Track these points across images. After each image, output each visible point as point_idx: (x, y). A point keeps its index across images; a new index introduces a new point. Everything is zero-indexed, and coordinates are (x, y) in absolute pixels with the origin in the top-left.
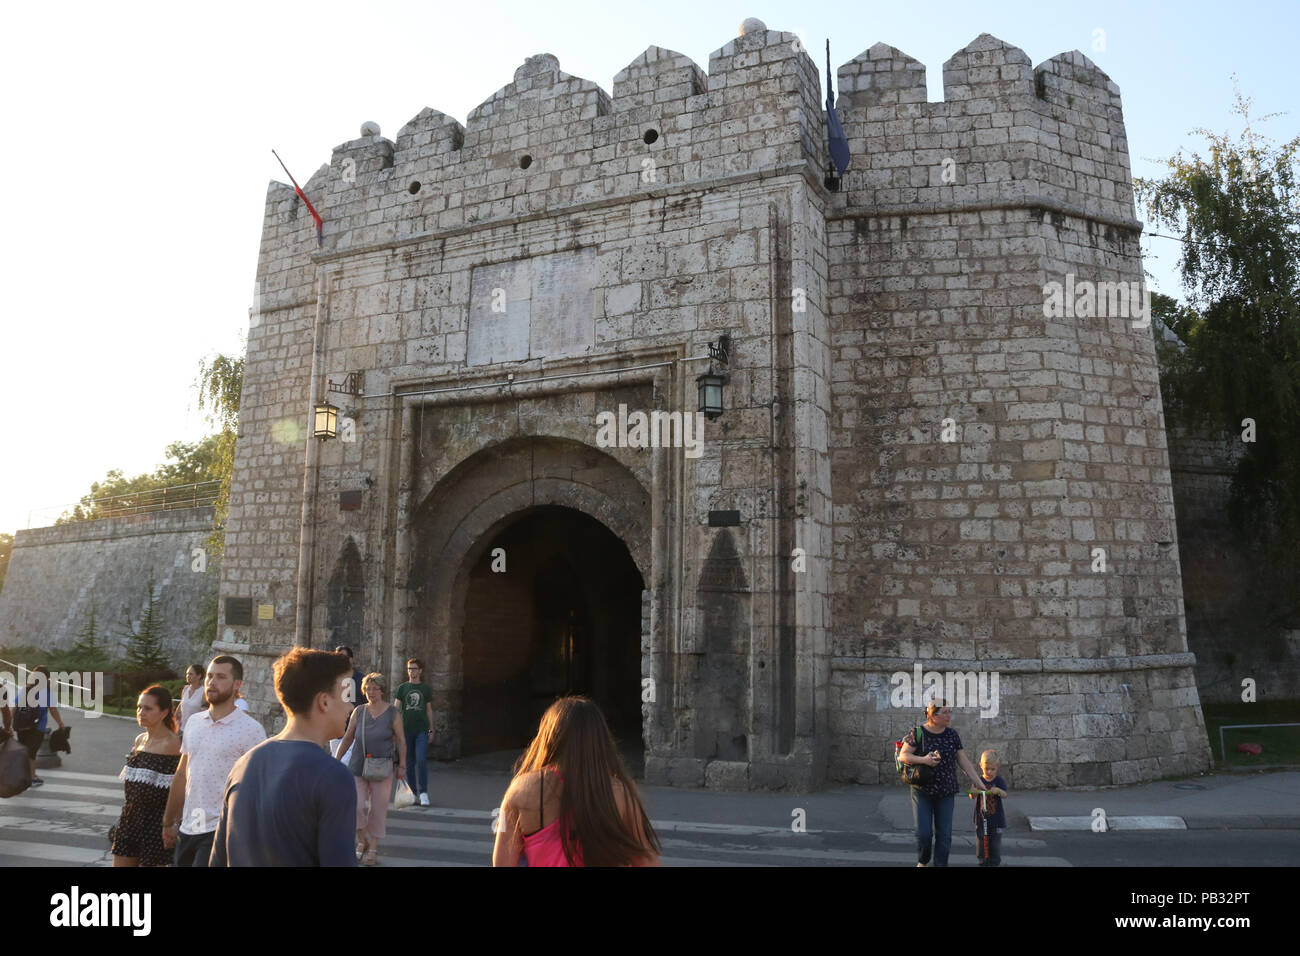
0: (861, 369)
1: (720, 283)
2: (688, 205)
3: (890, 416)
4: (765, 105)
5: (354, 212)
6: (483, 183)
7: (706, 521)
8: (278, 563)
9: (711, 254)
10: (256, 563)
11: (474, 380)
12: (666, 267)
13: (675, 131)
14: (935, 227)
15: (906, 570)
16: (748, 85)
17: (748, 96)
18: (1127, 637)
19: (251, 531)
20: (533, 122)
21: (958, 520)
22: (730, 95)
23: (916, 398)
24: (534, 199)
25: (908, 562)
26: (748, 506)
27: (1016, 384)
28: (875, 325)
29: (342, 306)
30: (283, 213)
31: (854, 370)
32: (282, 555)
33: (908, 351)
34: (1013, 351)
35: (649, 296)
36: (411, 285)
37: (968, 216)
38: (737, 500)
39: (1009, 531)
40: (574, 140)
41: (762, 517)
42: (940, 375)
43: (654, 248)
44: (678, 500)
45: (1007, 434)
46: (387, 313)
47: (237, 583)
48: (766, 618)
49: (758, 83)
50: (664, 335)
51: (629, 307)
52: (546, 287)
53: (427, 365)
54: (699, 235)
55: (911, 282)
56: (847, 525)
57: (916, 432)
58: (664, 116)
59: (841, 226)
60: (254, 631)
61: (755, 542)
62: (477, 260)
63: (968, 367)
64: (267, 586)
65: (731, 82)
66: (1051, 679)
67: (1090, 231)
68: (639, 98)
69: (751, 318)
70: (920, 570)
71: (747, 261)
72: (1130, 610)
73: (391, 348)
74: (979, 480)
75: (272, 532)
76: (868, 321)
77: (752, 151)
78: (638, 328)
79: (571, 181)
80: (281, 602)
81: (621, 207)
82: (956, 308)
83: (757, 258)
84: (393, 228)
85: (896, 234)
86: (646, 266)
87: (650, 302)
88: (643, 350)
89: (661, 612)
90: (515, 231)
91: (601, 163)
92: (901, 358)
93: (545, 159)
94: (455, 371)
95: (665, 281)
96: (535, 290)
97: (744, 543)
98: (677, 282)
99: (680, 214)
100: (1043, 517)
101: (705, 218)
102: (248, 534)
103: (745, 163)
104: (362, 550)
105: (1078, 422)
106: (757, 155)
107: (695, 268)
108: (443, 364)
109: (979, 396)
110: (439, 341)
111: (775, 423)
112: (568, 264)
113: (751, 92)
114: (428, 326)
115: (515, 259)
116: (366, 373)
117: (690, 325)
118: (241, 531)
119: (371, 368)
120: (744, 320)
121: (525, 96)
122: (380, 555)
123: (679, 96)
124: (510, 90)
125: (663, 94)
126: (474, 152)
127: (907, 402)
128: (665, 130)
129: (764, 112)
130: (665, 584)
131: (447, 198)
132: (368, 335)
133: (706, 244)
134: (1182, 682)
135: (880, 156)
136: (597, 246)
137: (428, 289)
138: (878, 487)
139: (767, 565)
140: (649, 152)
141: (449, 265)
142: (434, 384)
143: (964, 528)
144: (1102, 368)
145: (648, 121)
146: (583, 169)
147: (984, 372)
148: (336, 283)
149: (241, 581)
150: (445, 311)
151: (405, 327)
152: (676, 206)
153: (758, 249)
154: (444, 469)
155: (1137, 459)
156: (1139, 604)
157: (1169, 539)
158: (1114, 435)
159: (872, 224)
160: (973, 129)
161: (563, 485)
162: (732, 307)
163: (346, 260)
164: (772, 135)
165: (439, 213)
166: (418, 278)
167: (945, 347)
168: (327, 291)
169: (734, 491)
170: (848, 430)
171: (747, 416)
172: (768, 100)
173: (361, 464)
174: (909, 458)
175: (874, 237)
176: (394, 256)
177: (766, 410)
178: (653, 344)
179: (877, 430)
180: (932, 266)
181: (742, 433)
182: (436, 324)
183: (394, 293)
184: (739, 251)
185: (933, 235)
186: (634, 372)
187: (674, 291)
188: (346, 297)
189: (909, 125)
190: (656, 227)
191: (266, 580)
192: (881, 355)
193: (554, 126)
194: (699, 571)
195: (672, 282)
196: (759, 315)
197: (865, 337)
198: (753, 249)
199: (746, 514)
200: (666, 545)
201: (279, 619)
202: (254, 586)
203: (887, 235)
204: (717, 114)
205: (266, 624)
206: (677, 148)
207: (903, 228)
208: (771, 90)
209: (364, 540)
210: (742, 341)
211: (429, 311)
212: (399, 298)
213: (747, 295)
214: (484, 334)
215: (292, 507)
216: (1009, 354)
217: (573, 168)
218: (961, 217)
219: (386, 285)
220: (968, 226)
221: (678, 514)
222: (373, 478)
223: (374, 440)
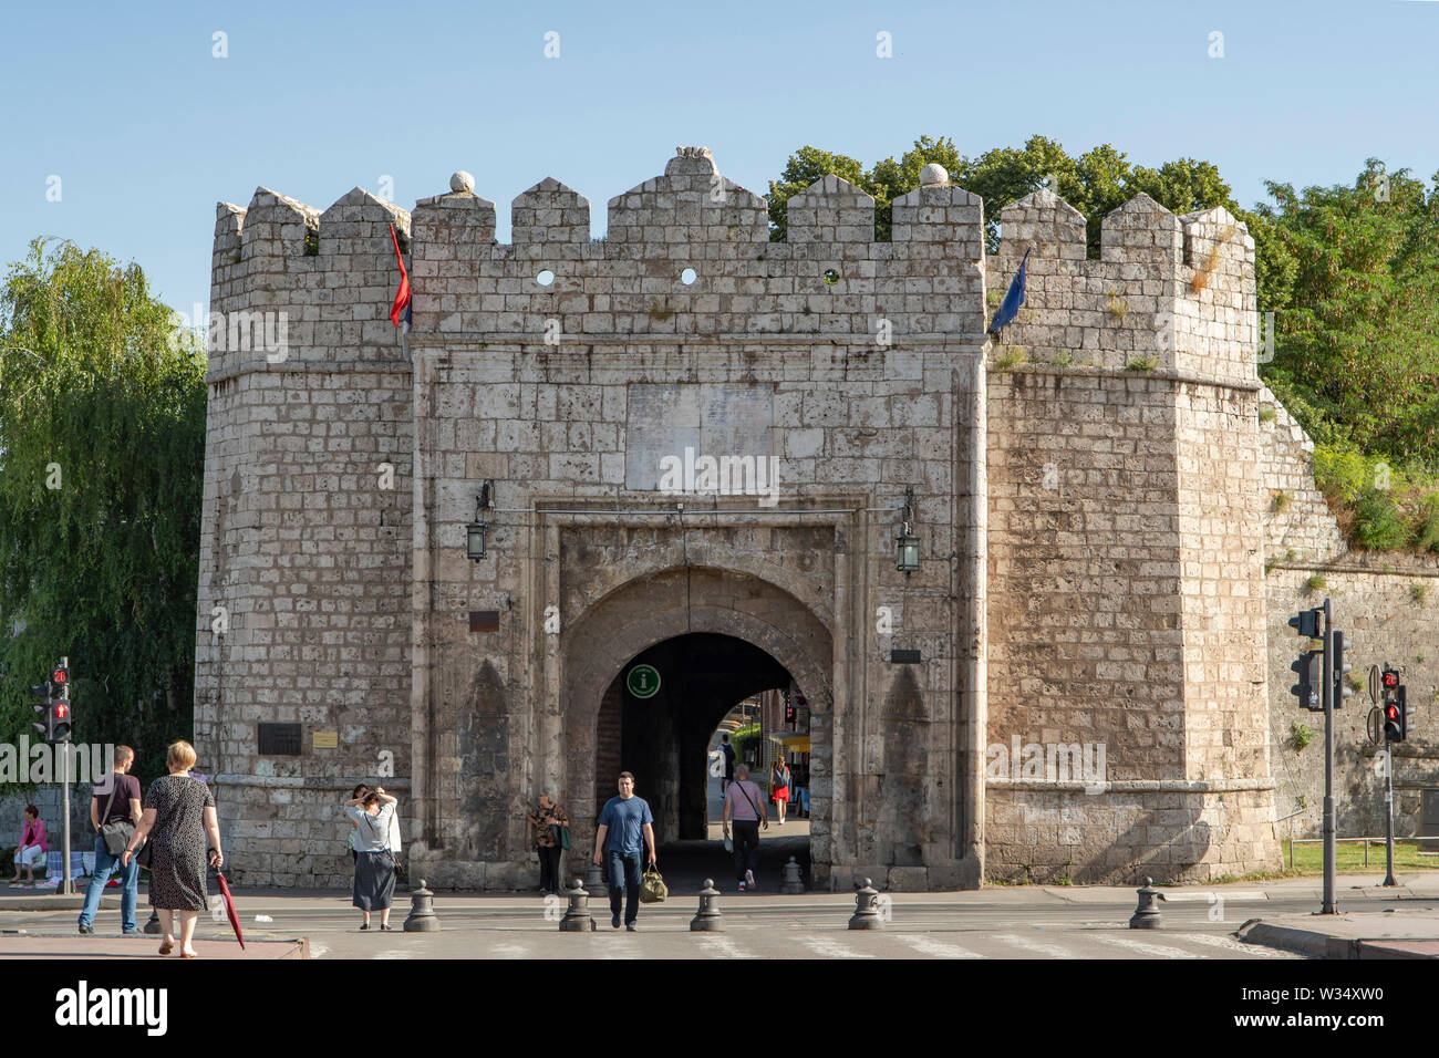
0: (1015, 520)
1: (904, 440)
2: (872, 358)
3: (1040, 565)
4: (950, 268)
5: (460, 290)
6: (637, 290)
7: (888, 658)
8: (342, 683)
9: (895, 411)
10: (303, 682)
11: (637, 505)
12: (849, 416)
13: (856, 276)
14: (1085, 390)
15: (1050, 703)
16: (934, 243)
17: (934, 255)
18: (1224, 763)
19: (292, 645)
20: (695, 231)
21: (1095, 662)
22: (915, 251)
23: (1062, 551)
24: (701, 320)
25: (1052, 697)
26: (928, 649)
27: (1148, 544)
28: (1028, 479)
29: (455, 401)
30: (293, 242)
31: (1008, 521)
32: (347, 674)
33: (1056, 507)
34: (1148, 513)
35: (832, 444)
36: (550, 393)
37: (1115, 381)
38: (918, 642)
39: (1136, 674)
40: (745, 263)
41: (941, 657)
42: (1084, 531)
43: (837, 396)
44: (861, 638)
45: (1138, 588)
46: (519, 418)
47: (275, 707)
48: (944, 744)
49: (944, 243)
50: (848, 483)
51: (811, 451)
52: (718, 417)
53: (576, 484)
54: (882, 389)
55: (1063, 442)
56: (1000, 662)
57: (1061, 581)
58: (845, 257)
59: (1000, 378)
60: (308, 762)
61: (935, 678)
62: (635, 377)
63: (1108, 525)
64: (325, 710)
65: (917, 237)
66: (1167, 797)
67: (1217, 396)
68: (818, 231)
69: (933, 477)
70: (1062, 704)
71: (929, 423)
72: (1228, 742)
73: (529, 459)
74: (1114, 627)
75: (326, 647)
76: (1022, 475)
77: (937, 314)
78: (820, 473)
79: (743, 309)
80: (349, 727)
81: (802, 348)
82: (1100, 470)
83: (939, 420)
84: (521, 321)
85: (1050, 393)
86: (828, 413)
87: (833, 449)
88: (826, 496)
89: (845, 738)
90: (680, 352)
91: (778, 295)
92: (1051, 513)
93: (713, 277)
94: (613, 493)
95: (848, 431)
96: (705, 419)
97: (925, 679)
98: (861, 434)
99: (863, 366)
100: (1163, 662)
101: (889, 374)
102: (287, 648)
103: (930, 325)
104: (504, 676)
105: (1196, 578)
106: (940, 319)
107: (880, 421)
108: (599, 484)
109: (1118, 553)
110: (592, 460)
111: (954, 576)
112: (742, 398)
113: (937, 252)
114: (575, 440)
115: (680, 382)
116: (496, 483)
117: (874, 477)
118: (274, 643)
119: (503, 479)
120: (926, 479)
121: (682, 197)
122: (529, 681)
123: (862, 239)
124: (662, 184)
125: (845, 233)
126: (622, 250)
127: (1054, 553)
128: (848, 273)
129: (949, 275)
130: (850, 712)
131: (591, 298)
132: (495, 441)
133: (890, 401)
134: (1263, 801)
135: (1039, 312)
136: (776, 384)
137: (573, 400)
138: (1026, 629)
139: (945, 699)
140: (830, 294)
141: (601, 377)
142: (587, 505)
143: (1100, 669)
144: (1218, 527)
145: (828, 259)
146: (758, 298)
147: (1122, 531)
148: (444, 374)
149: (280, 704)
150: (597, 428)
151: (545, 439)
152: (859, 356)
153: (940, 413)
154: (596, 592)
155: (1240, 609)
156: (1235, 735)
157: (1261, 679)
158: (1224, 589)
159: (1029, 381)
160: (1126, 294)
161: (722, 613)
162: (915, 464)
163: (454, 348)
164: (956, 300)
165: (582, 314)
166: (559, 384)
167: (1089, 505)
168: (428, 379)
169: (915, 633)
170: (1001, 576)
171: (928, 568)
172: (953, 263)
173: (496, 583)
174: (1055, 605)
175: (1030, 394)
176: (524, 354)
177: (946, 563)
178: (836, 491)
179: (1027, 578)
180: (1081, 428)
181: (923, 582)
182: (587, 439)
183: (528, 397)
184: (922, 411)
185: (1084, 397)
186: (815, 516)
187: (857, 442)
188: (460, 393)
189: (1068, 282)
190: (838, 375)
191: (323, 702)
192: (1033, 508)
193: (720, 241)
194: (883, 703)
195: (855, 433)
196: (941, 476)
197: (1018, 491)
198: (935, 412)
199: (925, 654)
200: (850, 680)
201: (347, 747)
202: (303, 709)
203: (1042, 393)
204: (902, 267)
205: (326, 753)
206: (861, 296)
207: (1057, 387)
208: (956, 254)
209: (505, 664)
210: (924, 497)
211: (575, 425)
212: (535, 405)
213: (929, 455)
214: (645, 457)
215: (355, 619)
216: (1144, 516)
217: (746, 294)
218: (1109, 382)
219: (517, 386)
220: (1114, 392)
221: (861, 650)
222: (513, 599)
223: (511, 558)
